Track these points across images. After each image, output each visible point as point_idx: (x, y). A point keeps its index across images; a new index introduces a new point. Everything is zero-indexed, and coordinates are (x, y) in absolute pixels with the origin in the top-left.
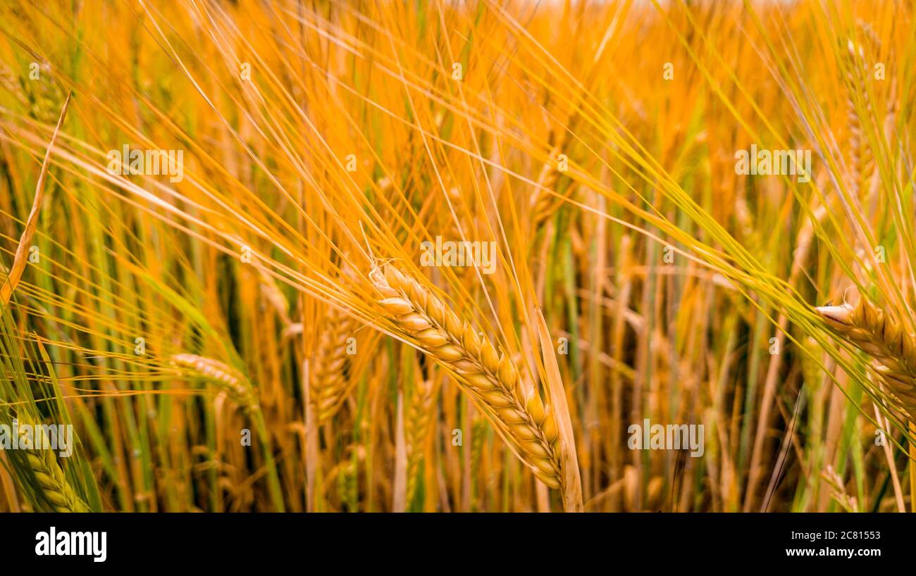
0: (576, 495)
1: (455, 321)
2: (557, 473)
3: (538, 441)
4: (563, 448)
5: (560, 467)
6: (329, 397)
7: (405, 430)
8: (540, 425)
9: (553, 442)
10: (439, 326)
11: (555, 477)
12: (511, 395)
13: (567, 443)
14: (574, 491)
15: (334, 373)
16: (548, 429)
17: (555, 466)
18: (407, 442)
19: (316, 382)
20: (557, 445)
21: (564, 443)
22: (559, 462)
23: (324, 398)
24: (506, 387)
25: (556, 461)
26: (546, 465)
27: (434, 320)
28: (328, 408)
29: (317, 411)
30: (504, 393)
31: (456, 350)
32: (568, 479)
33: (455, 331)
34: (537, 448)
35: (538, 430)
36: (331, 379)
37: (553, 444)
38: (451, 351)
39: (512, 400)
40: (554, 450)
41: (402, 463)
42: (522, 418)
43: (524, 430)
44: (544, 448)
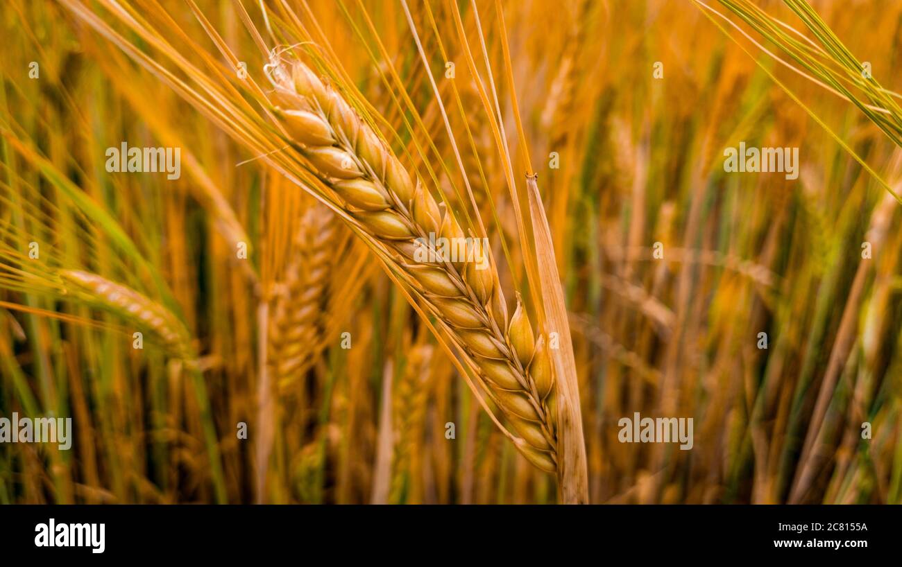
0: (579, 486)
1: (400, 175)
2: (551, 448)
3: (523, 392)
4: (562, 407)
5: (555, 438)
6: (294, 356)
7: (394, 412)
8: (528, 365)
9: (547, 395)
10: (375, 176)
11: (548, 455)
12: (485, 311)
13: (569, 399)
14: (577, 479)
15: (302, 323)
16: (540, 371)
17: (549, 437)
18: (394, 428)
19: (276, 334)
20: (553, 403)
21: (562, 398)
22: (555, 430)
23: (286, 358)
24: (477, 297)
25: (551, 428)
26: (533, 433)
27: (366, 163)
28: (292, 372)
29: (276, 376)
30: (473, 307)
31: (400, 221)
32: (568, 459)
33: (401, 190)
34: (520, 404)
35: (525, 376)
36: (297, 332)
37: (547, 400)
38: (391, 222)
39: (485, 318)
40: (547, 410)
41: (386, 454)
42: (500, 351)
43: (502, 372)
44: (532, 406)
